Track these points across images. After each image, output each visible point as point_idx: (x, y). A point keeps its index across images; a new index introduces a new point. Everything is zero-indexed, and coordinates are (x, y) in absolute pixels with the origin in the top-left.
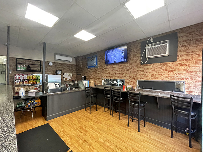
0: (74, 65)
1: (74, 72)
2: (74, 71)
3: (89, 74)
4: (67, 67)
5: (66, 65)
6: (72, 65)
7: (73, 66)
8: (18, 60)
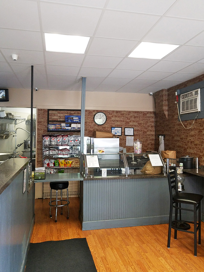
0: (151, 112)
1: (151, 131)
2: (150, 128)
3: (183, 136)
4: (133, 119)
5: (131, 114)
6: (144, 114)
7: (148, 115)
8: (50, 112)
